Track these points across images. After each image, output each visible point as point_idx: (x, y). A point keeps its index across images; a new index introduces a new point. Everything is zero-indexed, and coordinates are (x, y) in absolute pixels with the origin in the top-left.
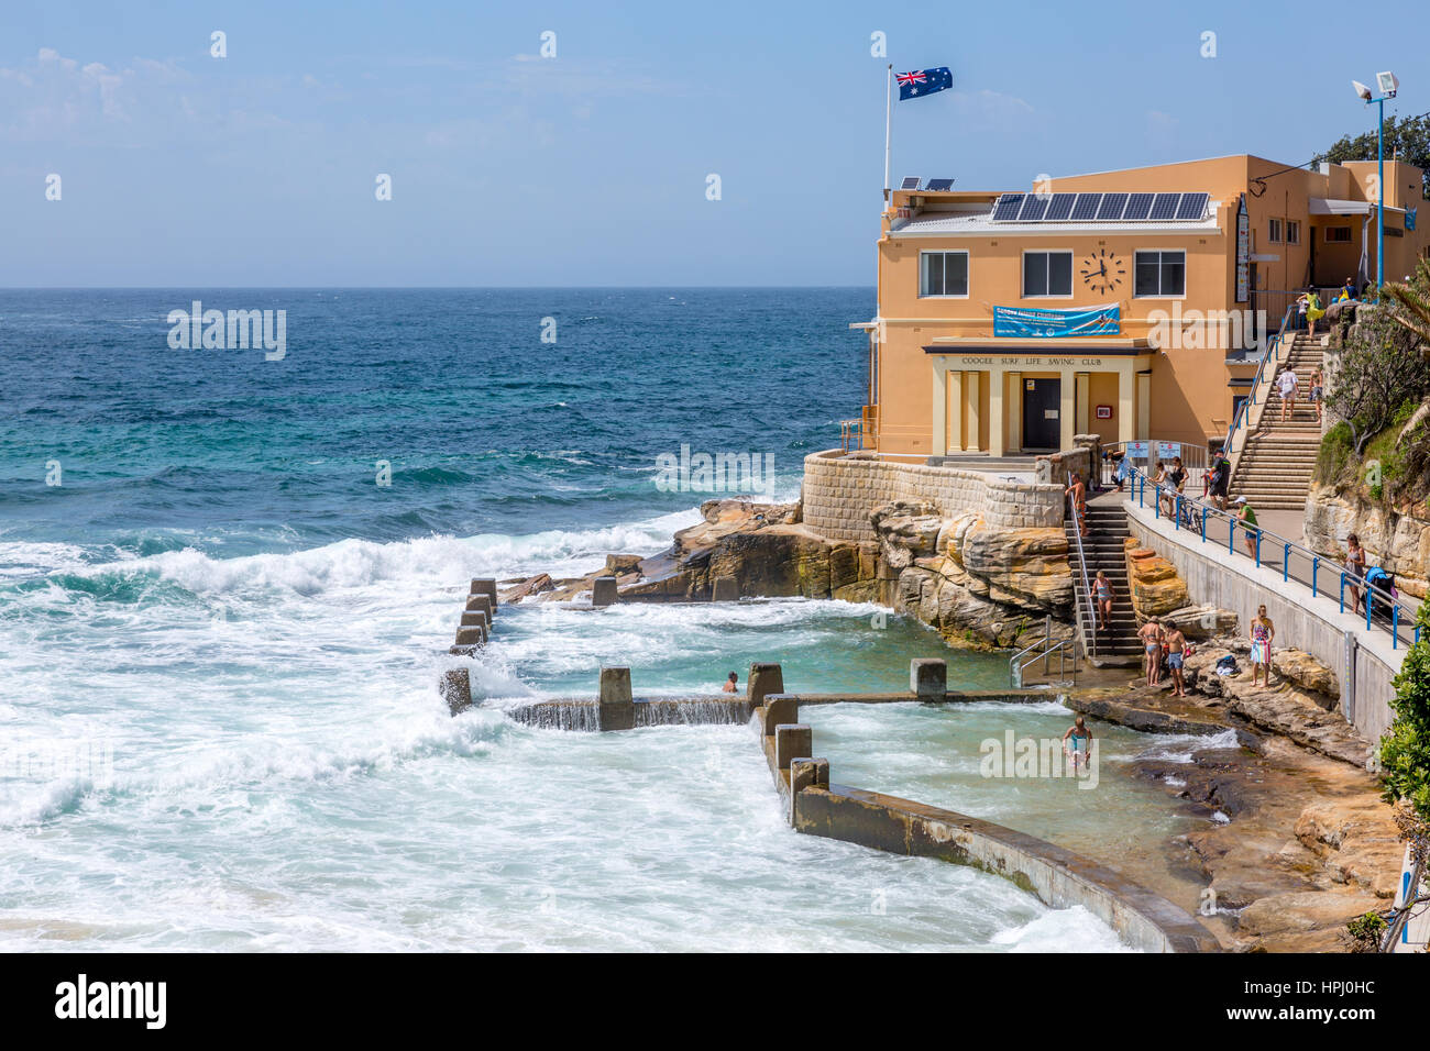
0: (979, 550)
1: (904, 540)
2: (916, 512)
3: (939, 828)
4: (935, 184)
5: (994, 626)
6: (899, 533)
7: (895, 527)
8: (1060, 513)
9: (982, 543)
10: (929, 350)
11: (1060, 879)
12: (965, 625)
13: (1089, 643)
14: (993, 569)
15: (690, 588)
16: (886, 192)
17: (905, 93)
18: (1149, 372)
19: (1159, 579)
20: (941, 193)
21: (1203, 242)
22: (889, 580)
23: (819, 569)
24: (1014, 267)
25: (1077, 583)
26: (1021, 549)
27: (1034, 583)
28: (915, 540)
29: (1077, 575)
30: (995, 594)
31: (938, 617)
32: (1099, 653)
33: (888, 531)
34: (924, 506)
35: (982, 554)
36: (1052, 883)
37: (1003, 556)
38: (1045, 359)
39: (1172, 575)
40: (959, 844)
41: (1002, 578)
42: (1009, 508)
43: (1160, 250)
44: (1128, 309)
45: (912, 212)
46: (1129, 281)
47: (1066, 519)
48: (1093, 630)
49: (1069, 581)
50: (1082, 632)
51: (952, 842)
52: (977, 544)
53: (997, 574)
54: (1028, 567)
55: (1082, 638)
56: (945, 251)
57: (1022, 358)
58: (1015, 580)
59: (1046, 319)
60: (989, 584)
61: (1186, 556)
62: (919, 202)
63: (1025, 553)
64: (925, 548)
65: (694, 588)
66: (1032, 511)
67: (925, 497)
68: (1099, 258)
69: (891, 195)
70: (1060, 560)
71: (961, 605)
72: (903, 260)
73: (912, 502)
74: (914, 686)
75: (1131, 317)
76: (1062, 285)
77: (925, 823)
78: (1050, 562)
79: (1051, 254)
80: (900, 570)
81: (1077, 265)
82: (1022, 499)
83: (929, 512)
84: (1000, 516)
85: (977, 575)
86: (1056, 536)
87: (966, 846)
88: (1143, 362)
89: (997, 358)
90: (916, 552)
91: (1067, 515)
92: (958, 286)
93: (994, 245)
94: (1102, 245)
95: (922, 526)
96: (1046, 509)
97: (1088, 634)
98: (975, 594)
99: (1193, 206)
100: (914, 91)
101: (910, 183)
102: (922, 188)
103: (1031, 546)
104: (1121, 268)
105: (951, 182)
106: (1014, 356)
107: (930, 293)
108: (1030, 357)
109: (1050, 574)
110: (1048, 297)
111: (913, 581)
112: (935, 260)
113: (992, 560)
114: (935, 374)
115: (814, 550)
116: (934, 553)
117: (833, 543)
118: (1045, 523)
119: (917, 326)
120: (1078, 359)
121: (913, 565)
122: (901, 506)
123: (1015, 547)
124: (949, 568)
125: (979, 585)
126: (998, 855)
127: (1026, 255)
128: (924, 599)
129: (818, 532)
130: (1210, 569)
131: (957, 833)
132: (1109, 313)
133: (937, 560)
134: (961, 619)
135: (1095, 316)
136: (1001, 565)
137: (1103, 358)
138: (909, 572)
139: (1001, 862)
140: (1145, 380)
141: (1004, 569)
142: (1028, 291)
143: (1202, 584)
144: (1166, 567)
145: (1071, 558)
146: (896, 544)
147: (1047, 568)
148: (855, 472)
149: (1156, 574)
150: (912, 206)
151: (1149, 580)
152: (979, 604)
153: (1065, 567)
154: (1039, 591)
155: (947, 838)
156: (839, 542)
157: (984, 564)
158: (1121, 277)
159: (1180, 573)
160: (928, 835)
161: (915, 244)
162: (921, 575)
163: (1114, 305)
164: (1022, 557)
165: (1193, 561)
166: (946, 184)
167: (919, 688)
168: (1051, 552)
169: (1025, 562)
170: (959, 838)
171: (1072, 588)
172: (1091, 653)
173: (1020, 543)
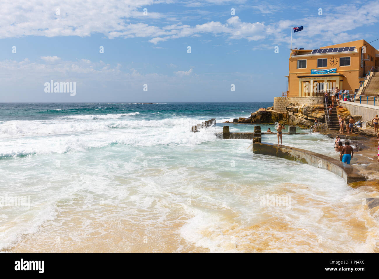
0: (305, 109)
1: (291, 110)
2: (294, 105)
3: (284, 149)
4: (301, 49)
5: (308, 124)
6: (291, 109)
7: (290, 108)
8: (323, 101)
9: (306, 108)
10: (298, 77)
11: (313, 158)
12: (303, 124)
13: (328, 126)
14: (308, 113)
15: (252, 121)
16: (291, 50)
17: (295, 31)
18: (343, 81)
19: (344, 111)
20: (302, 50)
21: (354, 55)
22: (289, 118)
23: (276, 117)
24: (315, 62)
25: (326, 114)
26: (314, 108)
27: (317, 115)
28: (293, 110)
29: (326, 113)
30: (309, 118)
31: (297, 124)
32: (330, 127)
33: (289, 108)
34: (296, 104)
35: (306, 110)
36: (311, 160)
37: (310, 110)
38: (321, 78)
39: (347, 111)
40: (289, 153)
41: (310, 114)
42: (312, 101)
43: (345, 57)
44: (338, 68)
45: (296, 54)
46: (339, 63)
47: (324, 103)
48: (329, 123)
49: (324, 114)
50: (326, 123)
51: (287, 152)
52: (305, 108)
53: (309, 114)
54: (316, 112)
55: (327, 125)
56: (302, 60)
57: (317, 78)
58: (313, 114)
59: (322, 71)
60: (308, 116)
61: (350, 106)
62: (297, 52)
63: (315, 109)
64: (296, 111)
65: (253, 121)
66: (317, 101)
67: (296, 102)
68: (333, 59)
69: (292, 50)
70: (322, 110)
71: (302, 121)
72: (294, 61)
73: (293, 103)
74: (289, 131)
75: (339, 70)
76: (325, 65)
77: (281, 148)
78: (320, 110)
79: (323, 59)
80: (291, 116)
81: (328, 60)
82: (315, 99)
83: (297, 105)
84: (310, 103)
85: (305, 115)
86: (322, 106)
87: (291, 153)
88: (341, 79)
89: (312, 78)
90: (294, 112)
91: (324, 102)
92: (304, 66)
93: (312, 58)
94: (333, 56)
95: (295, 107)
96: (320, 101)
97: (328, 124)
98: (305, 118)
99: (352, 49)
100: (297, 31)
101: (296, 48)
102: (298, 49)
103: (316, 108)
104: (337, 61)
105: (304, 48)
106: (315, 78)
107: (299, 68)
108: (318, 77)
109: (320, 113)
110: (322, 67)
111: (293, 117)
112: (300, 61)
113: (308, 111)
114: (299, 81)
115: (275, 114)
116: (297, 112)
117: (279, 113)
118: (319, 103)
119: (296, 74)
120: (328, 78)
121: (293, 115)
122: (291, 104)
123: (313, 108)
124: (300, 114)
125: (305, 117)
126: (298, 155)
127: (318, 60)
128: (295, 121)
129: (276, 111)
130: (355, 108)
131: (288, 150)
132: (334, 69)
133: (298, 113)
134: (302, 123)
135: (332, 70)
136: (310, 112)
137: (333, 77)
138: (293, 116)
139: (299, 156)
140: (342, 82)
141: (311, 113)
142: (318, 66)
143: (353, 111)
144: (345, 109)
145: (325, 110)
146: (290, 111)
147: (320, 112)
148: (283, 99)
149: (343, 110)
150: (296, 53)
151: (341, 112)
152: (306, 120)
153: (324, 111)
154: (318, 116)
155: (286, 152)
156: (279, 112)
157: (307, 112)
158: (337, 63)
159: (349, 110)
160: (282, 151)
161: (296, 59)
162: (294, 116)
163: (336, 68)
164: (314, 110)
165: (351, 107)
166: (303, 49)
167: (290, 132)
168: (320, 109)
169: (315, 111)
170: (289, 151)
171: (325, 115)
172: (328, 127)
173: (314, 107)
